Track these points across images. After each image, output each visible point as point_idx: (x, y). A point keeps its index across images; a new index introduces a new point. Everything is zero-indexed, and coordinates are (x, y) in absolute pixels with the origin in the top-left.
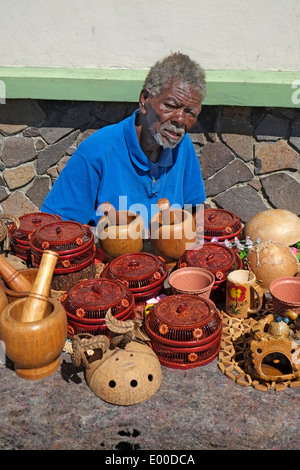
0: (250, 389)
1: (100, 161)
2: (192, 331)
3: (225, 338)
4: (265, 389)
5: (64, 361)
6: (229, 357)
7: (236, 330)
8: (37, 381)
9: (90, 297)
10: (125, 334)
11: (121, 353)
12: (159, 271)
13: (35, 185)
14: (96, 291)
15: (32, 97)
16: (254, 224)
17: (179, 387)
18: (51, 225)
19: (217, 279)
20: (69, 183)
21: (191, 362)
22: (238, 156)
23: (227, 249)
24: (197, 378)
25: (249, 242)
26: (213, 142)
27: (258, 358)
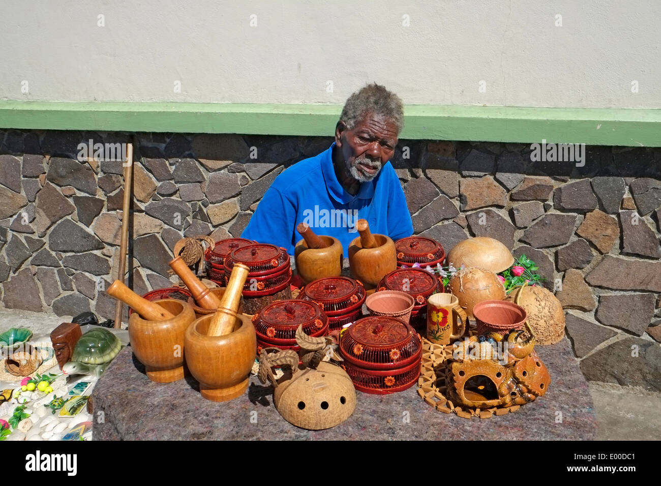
0: (452, 416)
1: (295, 194)
2: (388, 351)
3: (426, 364)
4: (468, 416)
5: (253, 384)
6: (429, 383)
7: (438, 356)
8: (222, 403)
9: (282, 317)
10: (315, 351)
11: (311, 374)
12: (356, 294)
13: (238, 221)
14: (290, 311)
15: (238, 132)
16: (458, 252)
17: (375, 412)
18: (247, 248)
19: (417, 304)
20: (265, 217)
21: (387, 387)
22: (443, 193)
23: (428, 274)
24: (394, 404)
25: (452, 269)
26: (417, 177)
27: (460, 382)
